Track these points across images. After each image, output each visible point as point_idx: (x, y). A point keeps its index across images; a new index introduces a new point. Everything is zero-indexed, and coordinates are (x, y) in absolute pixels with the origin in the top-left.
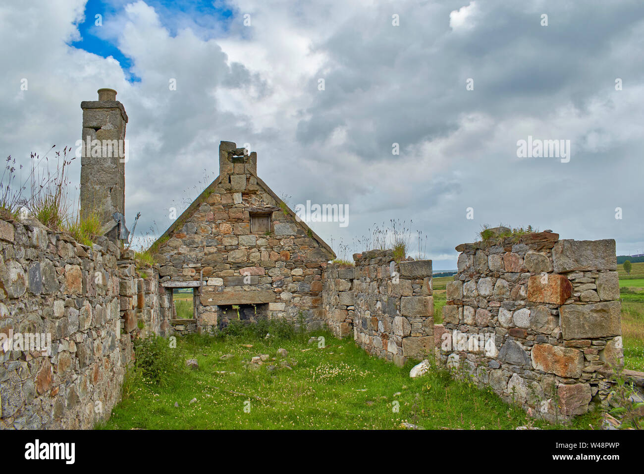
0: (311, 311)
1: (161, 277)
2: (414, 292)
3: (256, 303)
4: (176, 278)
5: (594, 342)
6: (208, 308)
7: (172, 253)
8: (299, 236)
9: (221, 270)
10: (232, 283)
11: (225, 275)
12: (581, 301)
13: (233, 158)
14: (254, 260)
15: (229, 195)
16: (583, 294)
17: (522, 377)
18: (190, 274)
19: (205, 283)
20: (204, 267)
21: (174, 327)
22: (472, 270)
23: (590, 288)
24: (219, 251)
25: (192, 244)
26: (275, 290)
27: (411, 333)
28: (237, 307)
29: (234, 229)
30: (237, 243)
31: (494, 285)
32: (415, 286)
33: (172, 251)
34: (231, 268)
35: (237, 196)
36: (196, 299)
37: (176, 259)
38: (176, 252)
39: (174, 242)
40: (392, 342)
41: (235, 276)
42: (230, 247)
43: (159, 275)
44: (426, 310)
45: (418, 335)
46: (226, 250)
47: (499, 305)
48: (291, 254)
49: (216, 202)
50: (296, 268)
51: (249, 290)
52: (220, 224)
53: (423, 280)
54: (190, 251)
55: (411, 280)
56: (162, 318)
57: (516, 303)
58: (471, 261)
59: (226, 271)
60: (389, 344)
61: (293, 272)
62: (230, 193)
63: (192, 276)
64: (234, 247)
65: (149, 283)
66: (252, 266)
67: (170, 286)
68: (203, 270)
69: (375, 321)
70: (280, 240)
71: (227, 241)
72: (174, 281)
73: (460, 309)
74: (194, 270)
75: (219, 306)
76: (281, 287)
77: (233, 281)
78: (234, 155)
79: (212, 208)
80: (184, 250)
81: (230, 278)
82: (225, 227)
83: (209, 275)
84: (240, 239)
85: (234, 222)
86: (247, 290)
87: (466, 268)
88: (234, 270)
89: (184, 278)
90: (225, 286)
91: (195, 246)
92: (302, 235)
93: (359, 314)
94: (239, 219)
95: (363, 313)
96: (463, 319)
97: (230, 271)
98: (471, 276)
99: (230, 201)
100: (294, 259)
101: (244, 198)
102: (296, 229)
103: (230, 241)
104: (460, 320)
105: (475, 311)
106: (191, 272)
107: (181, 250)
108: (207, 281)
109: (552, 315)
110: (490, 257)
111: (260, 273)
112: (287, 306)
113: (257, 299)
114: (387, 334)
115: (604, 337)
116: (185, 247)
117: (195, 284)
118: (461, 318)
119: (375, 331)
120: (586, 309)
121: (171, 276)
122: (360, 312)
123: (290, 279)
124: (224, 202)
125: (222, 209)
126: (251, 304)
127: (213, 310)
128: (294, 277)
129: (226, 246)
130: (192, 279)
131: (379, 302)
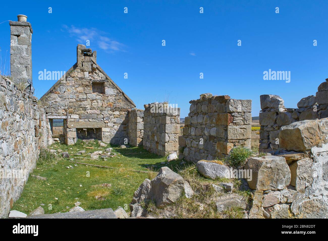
0: (123, 132)
1: (47, 113)
2: (171, 122)
3: (95, 127)
4: (55, 114)
5: (240, 141)
6: (71, 129)
7: (53, 101)
8: (117, 95)
9: (77, 111)
10: (83, 118)
11: (80, 113)
12: (236, 124)
13: (84, 54)
14: (94, 106)
15: (82, 72)
16: (237, 121)
17: (212, 156)
18: (62, 112)
19: (69, 117)
20: (69, 109)
21: (54, 139)
22: (195, 112)
23: (240, 119)
24: (77, 101)
25: (62, 97)
26: (105, 122)
27: (169, 140)
28: (86, 129)
29: (85, 90)
30: (86, 97)
31: (204, 118)
32: (172, 119)
33: (52, 100)
34: (83, 110)
35: (86, 74)
36: (65, 125)
37: (54, 105)
38: (54, 101)
39: (53, 96)
40: (160, 145)
41: (85, 114)
42: (82, 99)
43: (46, 112)
44: (176, 131)
45: (172, 142)
46: (81, 101)
47: (205, 126)
48: (113, 104)
49: (75, 76)
50: (115, 111)
51: (92, 121)
52: (77, 87)
53: (176, 117)
54: (62, 101)
55: (170, 116)
56: (48, 134)
57: (212, 125)
58: (195, 108)
59: (80, 111)
60: (159, 146)
61: (114, 113)
62: (83, 72)
63: (63, 114)
64: (84, 99)
65: (42, 115)
66: (94, 109)
67: (51, 118)
68: (69, 110)
69: (153, 136)
70: (108, 96)
71: (81, 96)
72: (54, 115)
73: (190, 128)
74: (64, 110)
75: (77, 129)
76: (108, 120)
77: (84, 117)
78: (85, 52)
79: (73, 79)
80: (58, 100)
81: (82, 115)
82: (80, 89)
83: (71, 113)
84: (88, 96)
85: (84, 87)
86: (91, 121)
87: (193, 111)
88: (85, 111)
89: (59, 114)
90: (80, 118)
91: (64, 98)
92: (119, 95)
93: (146, 133)
94: (87, 85)
95: (147, 132)
96: (191, 133)
97: (82, 111)
98: (195, 114)
99: (82, 76)
100: (115, 107)
101: (90, 75)
102: (116, 92)
103: (82, 96)
104: (189, 133)
105: (196, 129)
106: (62, 111)
107: (57, 100)
108: (70, 116)
109: (224, 130)
110: (203, 106)
111: (98, 113)
112: (111, 129)
113: (96, 126)
114: (158, 141)
115: (244, 139)
116: (59, 98)
117: (64, 117)
118: (190, 133)
119: (153, 140)
120: (237, 127)
121: (52, 113)
122: (146, 132)
123: (113, 116)
124: (79, 76)
125: (78, 80)
126: (92, 128)
127: (74, 130)
128: (114, 115)
129: (80, 99)
130: (63, 115)
131: (155, 127)
